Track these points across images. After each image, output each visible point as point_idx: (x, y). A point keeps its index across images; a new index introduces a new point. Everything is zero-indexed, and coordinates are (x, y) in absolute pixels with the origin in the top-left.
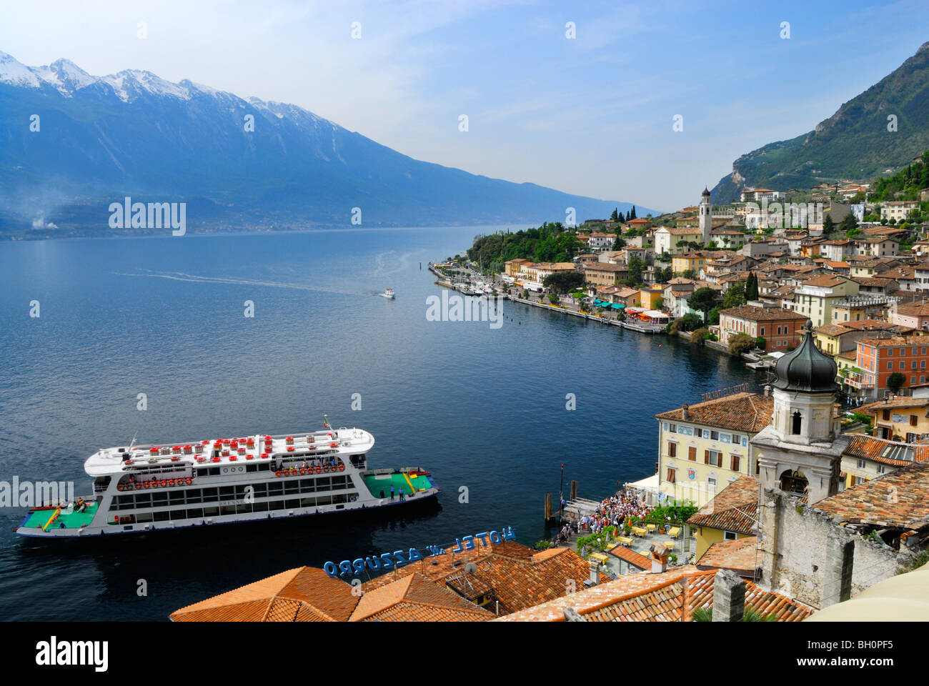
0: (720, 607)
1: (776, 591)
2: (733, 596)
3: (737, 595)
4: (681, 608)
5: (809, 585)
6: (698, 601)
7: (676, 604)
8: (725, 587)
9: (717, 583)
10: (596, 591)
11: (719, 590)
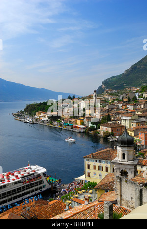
0: (106, 212)
1: (122, 206)
2: (109, 208)
3: (111, 208)
4: (94, 214)
5: (131, 203)
6: (99, 212)
7: (92, 213)
8: (107, 206)
9: (105, 205)
10: (69, 212)
11: (105, 207)
